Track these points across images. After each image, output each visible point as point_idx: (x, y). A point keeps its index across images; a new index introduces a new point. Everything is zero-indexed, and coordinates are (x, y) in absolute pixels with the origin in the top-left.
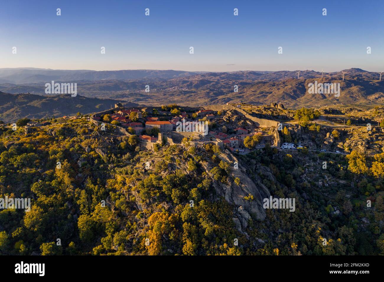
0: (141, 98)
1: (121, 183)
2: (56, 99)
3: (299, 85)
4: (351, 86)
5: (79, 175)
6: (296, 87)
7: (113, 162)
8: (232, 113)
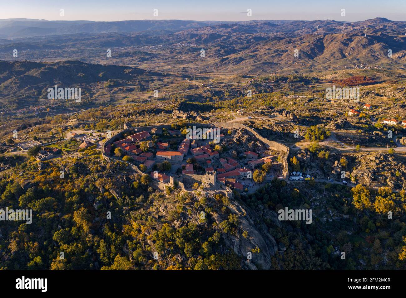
0: (147, 57)
1: (137, 230)
2: (55, 67)
3: (318, 42)
4: (374, 44)
5: (96, 219)
6: (314, 44)
7: (127, 204)
8: (242, 133)
